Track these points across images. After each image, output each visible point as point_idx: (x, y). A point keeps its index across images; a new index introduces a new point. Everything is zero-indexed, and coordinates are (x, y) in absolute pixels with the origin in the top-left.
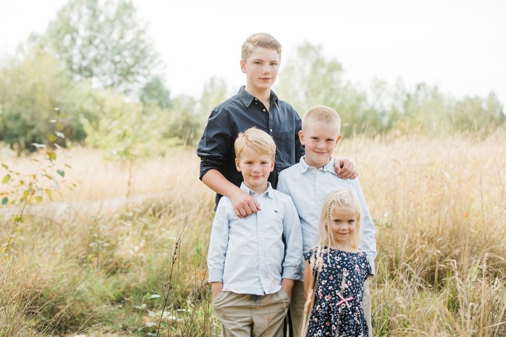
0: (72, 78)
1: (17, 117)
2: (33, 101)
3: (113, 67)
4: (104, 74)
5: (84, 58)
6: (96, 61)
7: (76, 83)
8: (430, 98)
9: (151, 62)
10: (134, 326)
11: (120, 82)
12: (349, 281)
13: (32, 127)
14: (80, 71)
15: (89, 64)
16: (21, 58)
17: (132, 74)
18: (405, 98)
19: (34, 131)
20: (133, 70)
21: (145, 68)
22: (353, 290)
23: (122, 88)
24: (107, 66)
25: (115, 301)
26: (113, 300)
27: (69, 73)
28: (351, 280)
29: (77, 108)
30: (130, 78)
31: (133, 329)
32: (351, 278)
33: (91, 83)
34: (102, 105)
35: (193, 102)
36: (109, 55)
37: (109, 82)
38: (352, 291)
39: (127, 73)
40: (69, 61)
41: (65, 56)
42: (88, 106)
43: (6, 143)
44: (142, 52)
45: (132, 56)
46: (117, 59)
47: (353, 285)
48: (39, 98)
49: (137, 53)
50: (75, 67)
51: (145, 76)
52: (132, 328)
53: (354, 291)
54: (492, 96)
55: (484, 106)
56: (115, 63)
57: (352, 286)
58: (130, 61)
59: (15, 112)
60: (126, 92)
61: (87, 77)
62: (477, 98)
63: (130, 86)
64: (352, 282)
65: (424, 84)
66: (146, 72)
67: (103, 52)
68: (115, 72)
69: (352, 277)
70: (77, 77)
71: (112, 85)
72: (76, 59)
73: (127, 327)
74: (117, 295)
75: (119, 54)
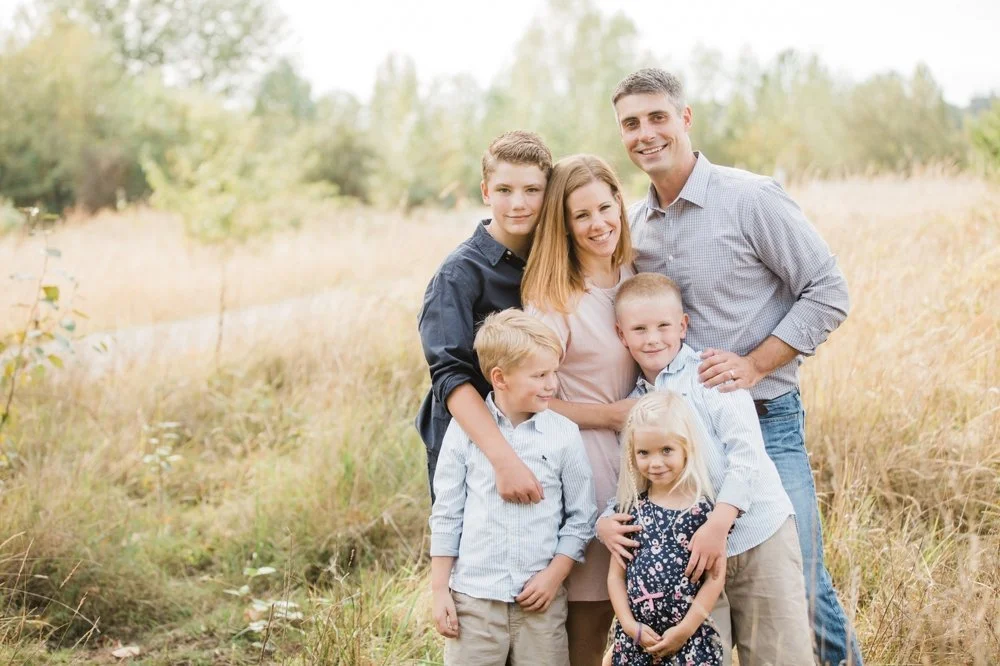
0: (124, 68)
1: (23, 148)
2: (53, 116)
3: (201, 45)
4: (186, 57)
5: (145, 29)
6: (169, 33)
7: (133, 77)
8: (803, 79)
9: (273, 31)
10: (228, 627)
11: (216, 73)
12: (658, 564)
13: (54, 164)
14: (141, 55)
15: (156, 41)
16: (26, 33)
17: (237, 55)
18: (757, 83)
19: (57, 173)
20: (241, 48)
21: (261, 43)
22: (664, 580)
23: (220, 83)
24: (192, 42)
25: (196, 567)
26: (191, 566)
27: (118, 58)
28: (661, 562)
29: (136, 126)
30: (234, 63)
31: (226, 635)
32: (664, 557)
33: (161, 76)
34: (183, 116)
35: (354, 106)
36: (193, 22)
37: (196, 73)
38: (662, 581)
39: (229, 54)
40: (119, 35)
41: (110, 26)
42: (158, 121)
43: (6, 197)
44: (257, 12)
45: (238, 21)
46: (209, 27)
47: (665, 570)
48: (64, 111)
49: (247, 15)
50: (131, 46)
51: (264, 59)
52: (224, 632)
53: (667, 581)
54: (922, 72)
55: (908, 92)
56: (206, 37)
57: (663, 571)
58: (234, 31)
59: (19, 138)
60: (227, 91)
61: (153, 65)
62: (893, 74)
63: (235, 79)
64: (664, 565)
65: (790, 52)
66: (263, 51)
67: (182, 16)
68: (205, 53)
69: (666, 556)
70: (135, 66)
71: (202, 79)
72: (132, 32)
73: (214, 630)
74: (198, 554)
75: (214, 17)
